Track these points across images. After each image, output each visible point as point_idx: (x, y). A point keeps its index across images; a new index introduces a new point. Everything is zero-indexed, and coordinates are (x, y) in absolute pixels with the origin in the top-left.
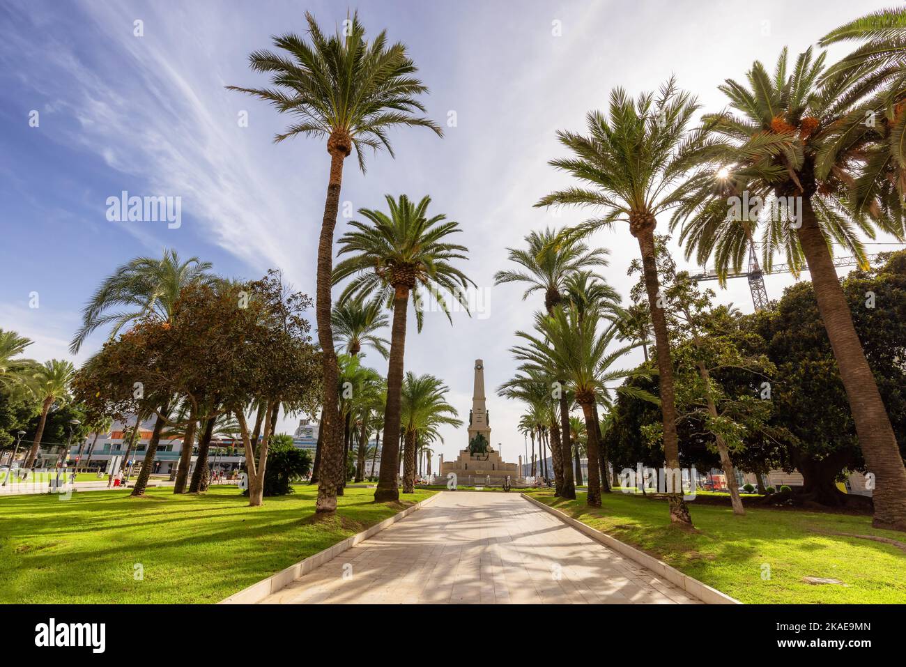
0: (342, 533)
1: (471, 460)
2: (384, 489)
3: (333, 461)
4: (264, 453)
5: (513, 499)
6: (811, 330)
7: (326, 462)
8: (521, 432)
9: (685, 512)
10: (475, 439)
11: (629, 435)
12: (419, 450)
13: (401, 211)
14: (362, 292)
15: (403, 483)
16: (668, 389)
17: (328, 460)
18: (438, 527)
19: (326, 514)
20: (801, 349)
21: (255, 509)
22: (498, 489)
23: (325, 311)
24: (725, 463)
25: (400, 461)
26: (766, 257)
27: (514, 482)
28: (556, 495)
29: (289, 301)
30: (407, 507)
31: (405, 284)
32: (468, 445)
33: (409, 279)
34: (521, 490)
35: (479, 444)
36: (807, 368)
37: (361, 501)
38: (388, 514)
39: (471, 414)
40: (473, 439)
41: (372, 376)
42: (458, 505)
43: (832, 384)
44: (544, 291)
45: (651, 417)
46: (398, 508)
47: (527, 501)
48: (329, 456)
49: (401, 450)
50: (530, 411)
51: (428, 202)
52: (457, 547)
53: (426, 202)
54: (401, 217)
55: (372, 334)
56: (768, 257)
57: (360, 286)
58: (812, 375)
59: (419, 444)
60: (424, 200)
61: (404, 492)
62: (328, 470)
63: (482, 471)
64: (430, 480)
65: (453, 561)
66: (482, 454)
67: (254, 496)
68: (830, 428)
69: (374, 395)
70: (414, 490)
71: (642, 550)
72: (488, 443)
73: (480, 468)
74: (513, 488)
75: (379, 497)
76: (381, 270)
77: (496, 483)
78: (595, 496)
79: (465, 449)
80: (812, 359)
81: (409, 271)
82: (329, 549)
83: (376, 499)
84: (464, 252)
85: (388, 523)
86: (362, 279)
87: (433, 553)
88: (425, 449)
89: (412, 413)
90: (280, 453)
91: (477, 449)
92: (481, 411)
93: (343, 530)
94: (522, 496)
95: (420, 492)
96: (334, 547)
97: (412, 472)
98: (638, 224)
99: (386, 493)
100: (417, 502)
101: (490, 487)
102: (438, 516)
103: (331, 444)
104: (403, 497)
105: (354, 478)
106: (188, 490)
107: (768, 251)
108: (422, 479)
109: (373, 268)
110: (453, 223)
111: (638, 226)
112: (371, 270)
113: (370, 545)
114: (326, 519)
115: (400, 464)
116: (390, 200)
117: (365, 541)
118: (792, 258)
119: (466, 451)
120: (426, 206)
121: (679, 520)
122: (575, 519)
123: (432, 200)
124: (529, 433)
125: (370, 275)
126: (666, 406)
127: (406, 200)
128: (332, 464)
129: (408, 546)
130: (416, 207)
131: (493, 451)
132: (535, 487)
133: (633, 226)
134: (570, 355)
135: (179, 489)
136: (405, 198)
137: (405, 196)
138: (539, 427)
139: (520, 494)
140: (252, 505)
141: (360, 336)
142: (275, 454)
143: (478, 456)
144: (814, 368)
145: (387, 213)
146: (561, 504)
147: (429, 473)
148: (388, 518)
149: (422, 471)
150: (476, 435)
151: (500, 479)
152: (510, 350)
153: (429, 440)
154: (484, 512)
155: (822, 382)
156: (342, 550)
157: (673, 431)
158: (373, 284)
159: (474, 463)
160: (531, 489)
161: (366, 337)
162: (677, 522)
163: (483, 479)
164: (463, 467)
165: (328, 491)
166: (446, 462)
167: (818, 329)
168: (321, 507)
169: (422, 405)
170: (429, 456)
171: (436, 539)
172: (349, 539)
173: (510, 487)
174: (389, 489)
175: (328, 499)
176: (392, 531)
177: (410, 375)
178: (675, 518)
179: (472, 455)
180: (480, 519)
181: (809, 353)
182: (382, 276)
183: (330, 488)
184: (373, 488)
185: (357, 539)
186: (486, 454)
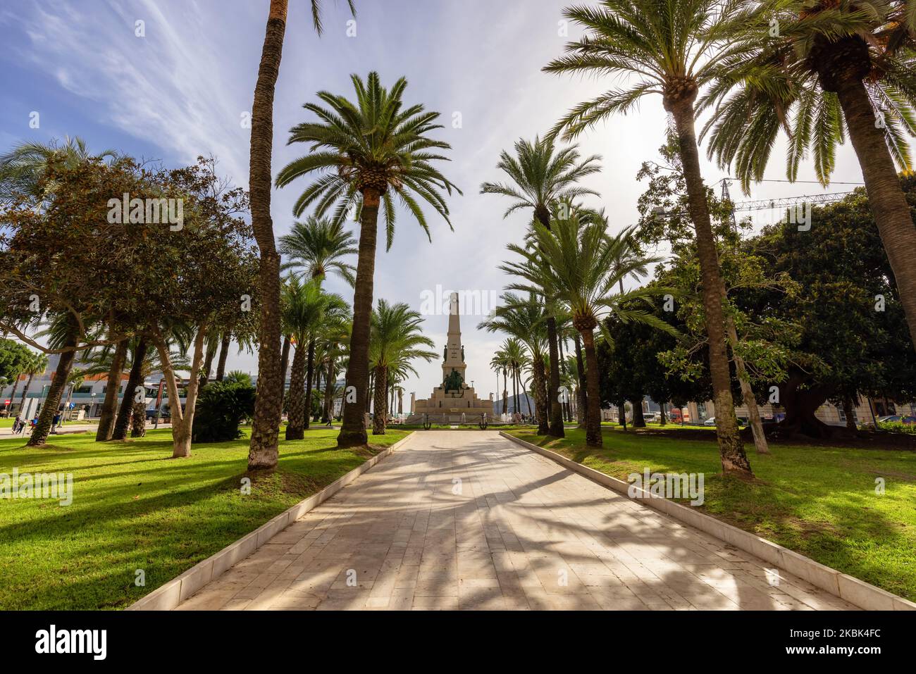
0: (280, 499)
1: (446, 397)
2: (350, 433)
3: (272, 398)
4: (193, 391)
5: (493, 437)
6: (820, 252)
7: (262, 400)
8: (494, 369)
9: (742, 456)
10: (450, 375)
11: (620, 368)
12: (390, 388)
13: (370, 95)
14: (324, 200)
15: (374, 423)
16: (716, 300)
17: (264, 397)
18: (415, 480)
19: (262, 472)
20: (810, 271)
21: (178, 462)
22: (474, 427)
23: (262, 191)
24: (746, 395)
25: (370, 400)
26: (791, 162)
27: (490, 419)
28: (539, 433)
29: (226, 198)
30: (377, 452)
31: (375, 188)
32: (442, 382)
33: (380, 181)
34: (498, 427)
35: (454, 381)
36: (820, 291)
37: (322, 448)
38: (354, 464)
39: (446, 350)
40: (447, 375)
41: (335, 303)
42: (433, 447)
43: (850, 307)
44: (533, 209)
45: (646, 347)
46: (366, 454)
47: (508, 440)
48: (267, 391)
49: (372, 389)
50: (504, 347)
51: (403, 87)
52: (446, 513)
53: (401, 86)
54: (370, 103)
55: (338, 259)
56: (793, 160)
57: (321, 192)
58: (827, 298)
59: (390, 382)
60: (399, 83)
61: (374, 433)
62: (265, 410)
63: (457, 409)
64: (403, 418)
65: (448, 544)
66: (457, 391)
67: (179, 445)
68: (846, 356)
69: (338, 324)
70: (386, 431)
71: (709, 513)
72: (463, 380)
73: (455, 406)
74: (490, 425)
75: (343, 442)
76: (346, 171)
77: (471, 421)
78: (596, 435)
79: (439, 386)
80: (824, 280)
81: (380, 172)
82: (251, 536)
83: (339, 443)
84: (447, 150)
85: (353, 477)
86: (324, 183)
87: (415, 529)
88: (396, 387)
89: (384, 346)
90: (226, 391)
91: (452, 386)
92: (456, 347)
93: (284, 495)
94: (501, 434)
95: (392, 433)
96: (261, 530)
97: (383, 411)
98: (677, 92)
99: (352, 437)
100: (390, 445)
101: (466, 426)
102: (415, 462)
103: (270, 375)
104: (373, 440)
105: (321, 418)
106: (111, 438)
107: (795, 155)
108: (393, 418)
109: (336, 167)
110: (434, 113)
111: (676, 96)
112: (333, 170)
113: (323, 517)
114: (260, 479)
115: (370, 403)
116: (357, 81)
117: (315, 510)
118: (821, 162)
119: (440, 388)
120: (401, 91)
121: (735, 467)
122: (580, 462)
123: (409, 84)
124: (502, 370)
125: (332, 178)
126: (714, 322)
127: (376, 80)
128: (271, 402)
129: (378, 515)
130: (389, 92)
131: (468, 388)
132: (512, 425)
133: (668, 97)
134: (570, 273)
135: (101, 437)
136: (375, 77)
137: (375, 74)
138: (513, 364)
139: (498, 432)
140: (175, 457)
141: (325, 262)
142: (221, 392)
143: (453, 393)
144: (829, 290)
145: (354, 101)
146: (551, 444)
147: (400, 411)
148: (352, 470)
149: (393, 409)
150: (451, 371)
151: (476, 417)
152: (501, 268)
153: (401, 378)
154: (468, 455)
155: (838, 306)
156: (277, 530)
157: (723, 353)
158: (338, 191)
159: (448, 401)
160: (508, 427)
161: (332, 264)
162: (733, 470)
163: (459, 417)
164: (438, 405)
165: (264, 440)
166: (419, 400)
167: (828, 251)
168: (254, 463)
169: (395, 339)
170: (400, 394)
171: (417, 500)
172: (290, 510)
173: (486, 425)
174: (356, 432)
175: (265, 450)
176: (357, 489)
177: (382, 303)
178: (729, 465)
179: (446, 392)
180: (465, 466)
181: (819, 275)
182: (347, 178)
183: (268, 435)
184: (336, 430)
185: (304, 509)
186: (461, 391)
